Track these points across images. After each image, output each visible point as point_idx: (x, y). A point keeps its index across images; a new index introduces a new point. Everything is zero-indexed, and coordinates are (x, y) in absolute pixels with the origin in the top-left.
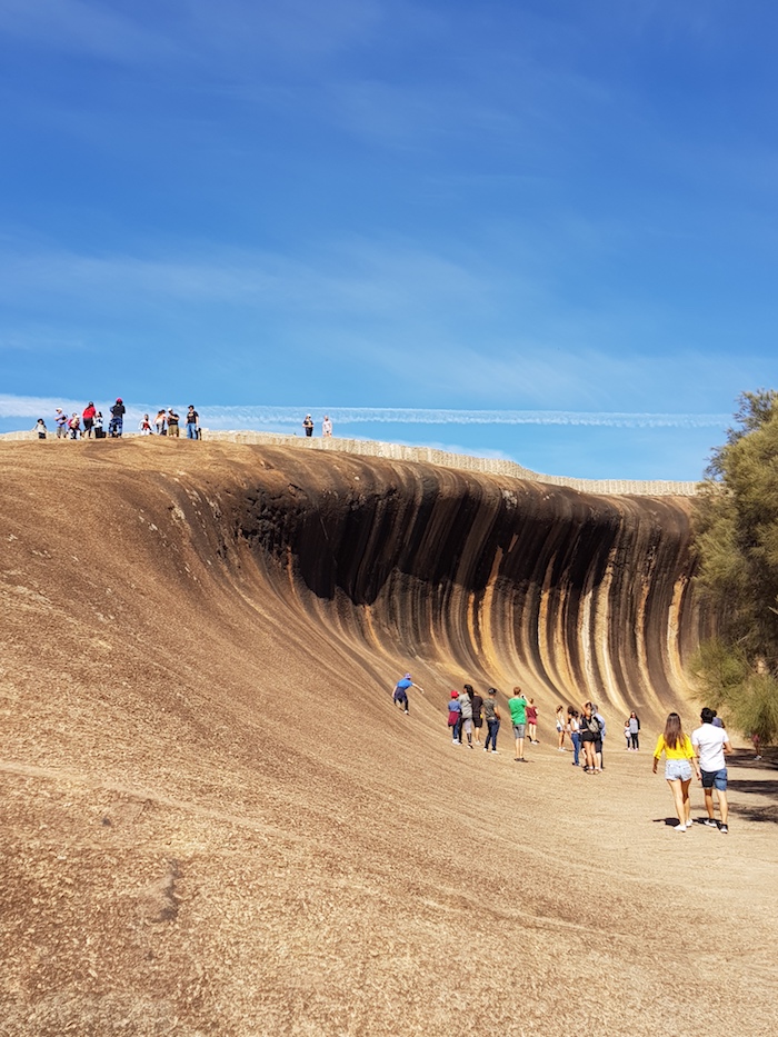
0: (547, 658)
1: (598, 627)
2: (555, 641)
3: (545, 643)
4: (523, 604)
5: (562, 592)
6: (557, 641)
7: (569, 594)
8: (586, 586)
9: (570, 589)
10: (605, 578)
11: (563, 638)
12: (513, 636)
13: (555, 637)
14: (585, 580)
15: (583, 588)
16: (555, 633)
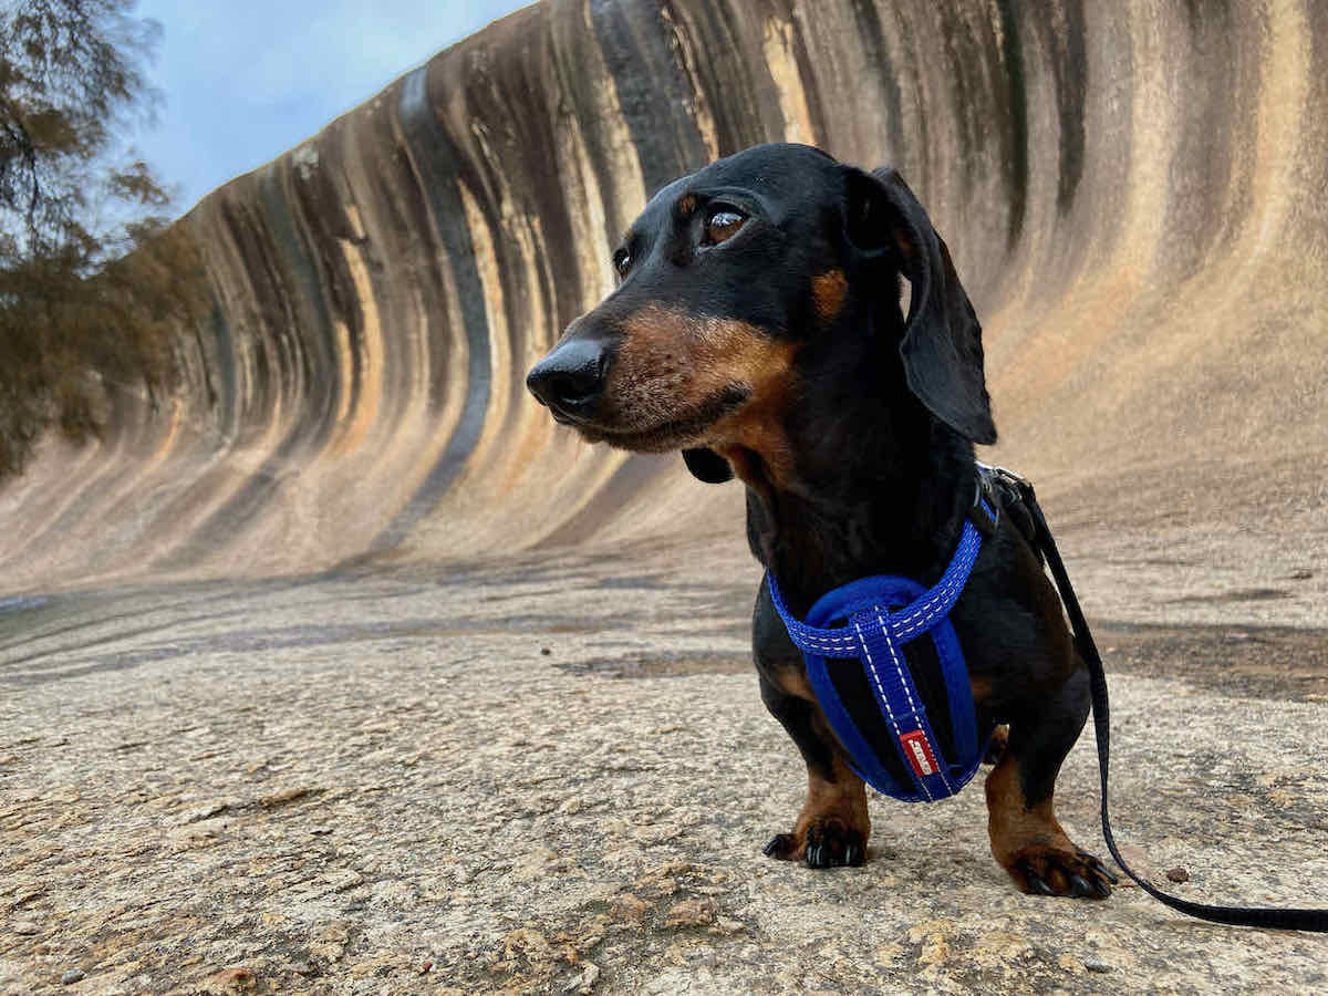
4: (444, 308)
5: (524, 245)
6: (534, 345)
7: (540, 241)
8: (584, 203)
9: (537, 230)
10: (621, 160)
11: (549, 336)
12: (427, 369)
13: (529, 339)
14: (571, 193)
15: (574, 212)
16: (529, 332)
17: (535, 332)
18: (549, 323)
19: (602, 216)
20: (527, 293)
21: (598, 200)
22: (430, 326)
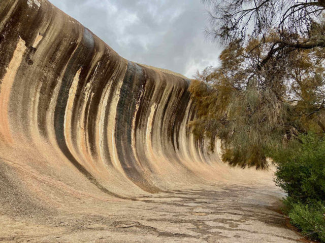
0: (70, 135)
1: (109, 123)
2: (78, 126)
3: (70, 126)
5: (86, 97)
6: (80, 126)
7: (91, 99)
8: (104, 98)
9: (92, 96)
10: (116, 97)
11: (85, 126)
12: (36, 115)
13: (78, 124)
14: (103, 94)
15: (102, 99)
16: (78, 122)
17: (81, 123)
18: (85, 122)
19: (106, 104)
20: (81, 110)
21: (107, 100)
22: (40, 99)
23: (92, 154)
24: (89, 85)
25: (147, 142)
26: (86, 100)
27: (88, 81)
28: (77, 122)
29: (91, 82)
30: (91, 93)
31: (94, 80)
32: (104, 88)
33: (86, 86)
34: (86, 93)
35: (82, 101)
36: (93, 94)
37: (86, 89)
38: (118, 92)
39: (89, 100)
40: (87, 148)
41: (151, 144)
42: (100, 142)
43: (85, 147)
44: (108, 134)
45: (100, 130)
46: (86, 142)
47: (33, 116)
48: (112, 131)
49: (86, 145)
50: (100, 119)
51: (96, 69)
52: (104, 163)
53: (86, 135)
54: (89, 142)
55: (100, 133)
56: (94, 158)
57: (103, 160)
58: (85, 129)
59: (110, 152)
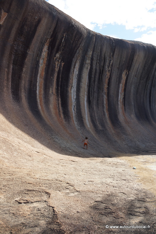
1: (82, 90)
5: (56, 66)
6: (52, 93)
7: (62, 68)
8: (74, 68)
9: (62, 66)
10: (86, 66)
11: (57, 92)
12: (10, 83)
13: (51, 90)
14: (73, 64)
15: (72, 68)
16: (51, 89)
17: (53, 90)
18: (57, 89)
19: (77, 73)
20: (53, 78)
21: (78, 69)
22: (13, 69)
23: (65, 117)
24: (58, 55)
25: (119, 107)
26: (57, 70)
27: (57, 52)
28: (49, 89)
29: (60, 53)
30: (61, 62)
31: (63, 51)
32: (73, 57)
33: (55, 57)
34: (57, 63)
35: (53, 70)
36: (63, 64)
37: (56, 59)
38: (88, 61)
39: (59, 69)
40: (59, 111)
41: (124, 109)
42: (73, 107)
43: (58, 111)
44: (81, 100)
45: (72, 96)
46: (59, 106)
47: (8, 84)
48: (84, 97)
49: (59, 109)
50: (72, 87)
51: (63, 40)
52: (76, 125)
53: (58, 100)
54: (62, 106)
55: (73, 99)
56: (66, 121)
57: (76, 123)
58: (58, 95)
59: (83, 115)
